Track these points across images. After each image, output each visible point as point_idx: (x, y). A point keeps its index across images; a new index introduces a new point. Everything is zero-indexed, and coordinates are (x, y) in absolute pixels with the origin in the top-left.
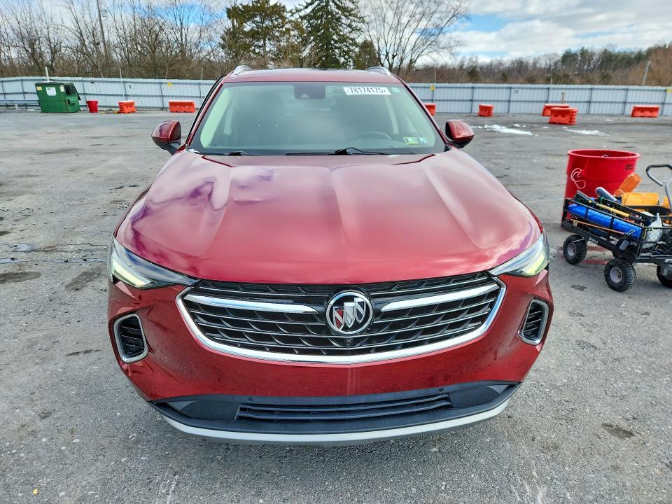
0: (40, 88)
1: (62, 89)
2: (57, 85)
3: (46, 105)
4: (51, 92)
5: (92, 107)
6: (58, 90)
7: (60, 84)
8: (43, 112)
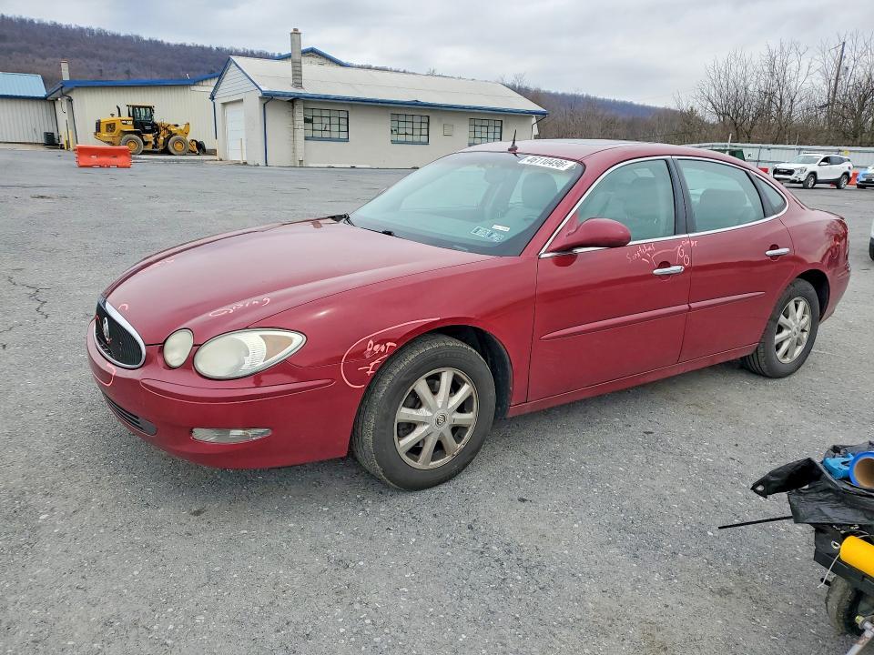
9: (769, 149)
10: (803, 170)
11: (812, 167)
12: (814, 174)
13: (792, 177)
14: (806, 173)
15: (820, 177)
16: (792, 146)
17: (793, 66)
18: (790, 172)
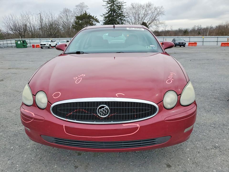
0: (16, 42)
1: (22, 42)
2: (20, 41)
3: (18, 46)
4: (19, 42)
5: (33, 46)
6: (21, 42)
7: (21, 41)
8: (17, 48)
9: (32, 40)
10: (48, 44)
11: (49, 43)
12: (50, 45)
13: (46, 46)
14: (49, 45)
15: (52, 45)
16: (38, 39)
17: (31, 18)
18: (45, 45)
